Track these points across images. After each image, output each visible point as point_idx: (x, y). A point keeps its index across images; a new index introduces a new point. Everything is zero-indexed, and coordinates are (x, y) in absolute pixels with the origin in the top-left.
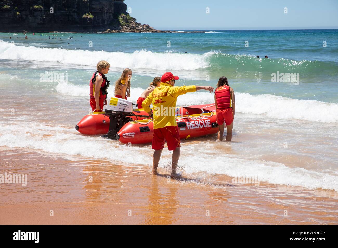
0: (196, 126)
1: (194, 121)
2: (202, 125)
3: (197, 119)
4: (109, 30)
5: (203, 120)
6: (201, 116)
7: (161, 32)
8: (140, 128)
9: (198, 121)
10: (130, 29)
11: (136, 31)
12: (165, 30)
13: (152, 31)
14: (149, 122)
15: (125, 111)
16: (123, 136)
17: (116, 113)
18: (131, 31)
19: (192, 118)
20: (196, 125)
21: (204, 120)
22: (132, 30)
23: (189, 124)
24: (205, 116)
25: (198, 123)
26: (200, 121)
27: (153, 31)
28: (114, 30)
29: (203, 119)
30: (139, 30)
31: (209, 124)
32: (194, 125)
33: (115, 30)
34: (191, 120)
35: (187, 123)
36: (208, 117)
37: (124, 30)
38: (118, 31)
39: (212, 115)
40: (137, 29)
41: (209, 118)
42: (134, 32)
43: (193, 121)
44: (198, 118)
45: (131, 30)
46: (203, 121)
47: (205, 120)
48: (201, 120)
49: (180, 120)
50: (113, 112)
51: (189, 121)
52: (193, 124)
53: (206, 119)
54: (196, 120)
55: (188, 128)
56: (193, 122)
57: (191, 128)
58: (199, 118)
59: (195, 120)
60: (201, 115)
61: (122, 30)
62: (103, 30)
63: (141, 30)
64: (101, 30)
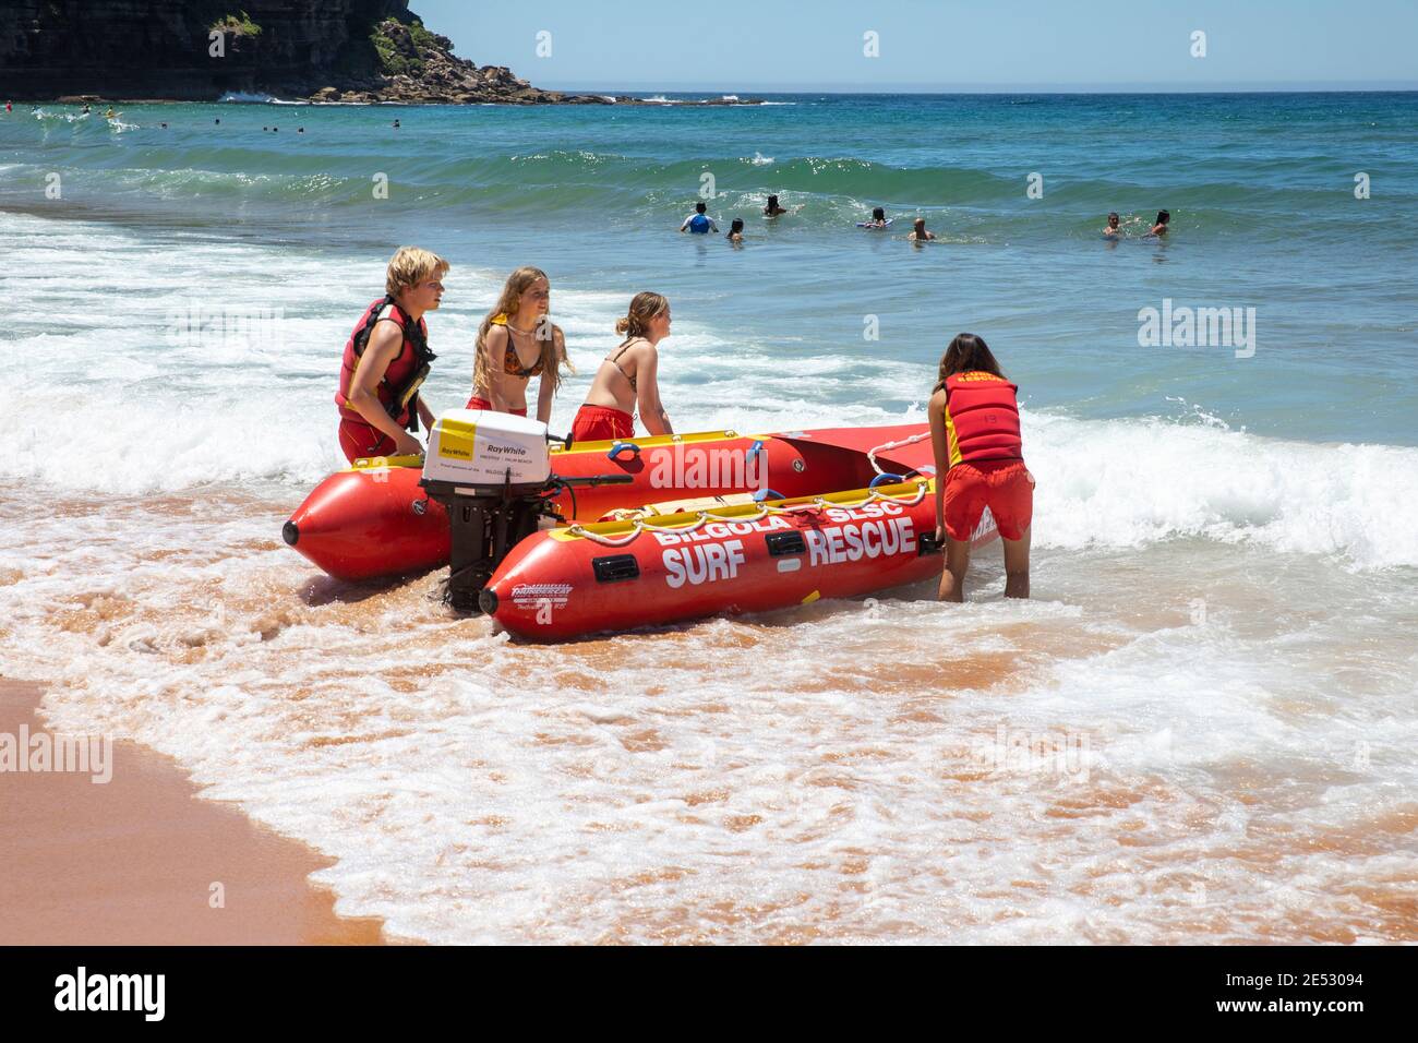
0: (850, 551)
1: (842, 525)
2: (878, 545)
3: (855, 517)
4: (333, 89)
5: (879, 519)
6: (870, 499)
7: (566, 99)
8: (595, 564)
9: (858, 524)
10: (424, 88)
11: (454, 95)
12: (582, 94)
13: (525, 98)
14: (634, 533)
15: (514, 480)
16: (516, 601)
17: (471, 492)
18: (429, 96)
19: (830, 513)
20: (847, 546)
21: (885, 518)
22: (435, 90)
23: (817, 542)
24: (891, 498)
25: (860, 537)
26: (867, 527)
27: (528, 98)
28: (351, 92)
29: (880, 513)
30: (465, 90)
31: (908, 540)
32: (840, 543)
33: (357, 92)
34: (829, 523)
35: (810, 535)
36: (901, 505)
37: (397, 91)
38: (369, 97)
39: (919, 495)
40: (454, 88)
41: (908, 509)
42: (445, 100)
43: (836, 525)
44: (858, 510)
45: (430, 93)
46: (880, 523)
47: (891, 522)
48: (874, 521)
49: (780, 520)
50: (458, 491)
51: (816, 527)
52: (835, 538)
53: (894, 517)
54: (851, 521)
55: (814, 562)
56: (836, 531)
57: (825, 562)
58: (865, 509)
59: (846, 518)
60: (870, 495)
61: (388, 89)
62: (306, 89)
63: (475, 89)
64: (296, 88)
